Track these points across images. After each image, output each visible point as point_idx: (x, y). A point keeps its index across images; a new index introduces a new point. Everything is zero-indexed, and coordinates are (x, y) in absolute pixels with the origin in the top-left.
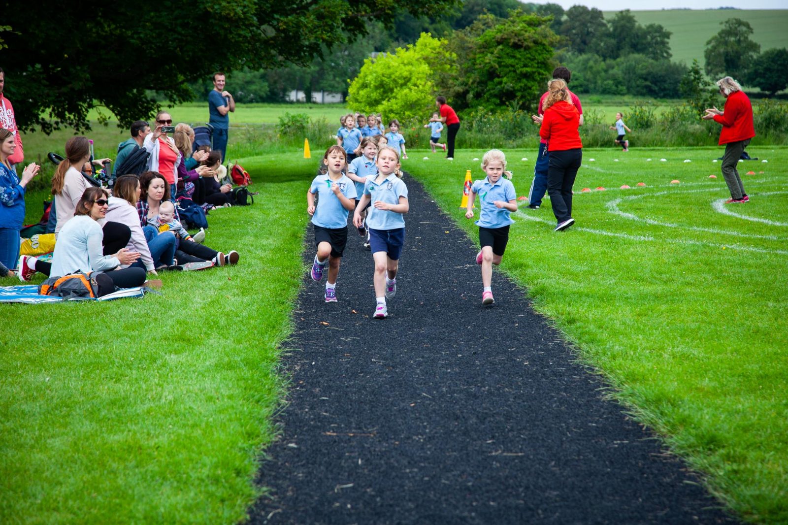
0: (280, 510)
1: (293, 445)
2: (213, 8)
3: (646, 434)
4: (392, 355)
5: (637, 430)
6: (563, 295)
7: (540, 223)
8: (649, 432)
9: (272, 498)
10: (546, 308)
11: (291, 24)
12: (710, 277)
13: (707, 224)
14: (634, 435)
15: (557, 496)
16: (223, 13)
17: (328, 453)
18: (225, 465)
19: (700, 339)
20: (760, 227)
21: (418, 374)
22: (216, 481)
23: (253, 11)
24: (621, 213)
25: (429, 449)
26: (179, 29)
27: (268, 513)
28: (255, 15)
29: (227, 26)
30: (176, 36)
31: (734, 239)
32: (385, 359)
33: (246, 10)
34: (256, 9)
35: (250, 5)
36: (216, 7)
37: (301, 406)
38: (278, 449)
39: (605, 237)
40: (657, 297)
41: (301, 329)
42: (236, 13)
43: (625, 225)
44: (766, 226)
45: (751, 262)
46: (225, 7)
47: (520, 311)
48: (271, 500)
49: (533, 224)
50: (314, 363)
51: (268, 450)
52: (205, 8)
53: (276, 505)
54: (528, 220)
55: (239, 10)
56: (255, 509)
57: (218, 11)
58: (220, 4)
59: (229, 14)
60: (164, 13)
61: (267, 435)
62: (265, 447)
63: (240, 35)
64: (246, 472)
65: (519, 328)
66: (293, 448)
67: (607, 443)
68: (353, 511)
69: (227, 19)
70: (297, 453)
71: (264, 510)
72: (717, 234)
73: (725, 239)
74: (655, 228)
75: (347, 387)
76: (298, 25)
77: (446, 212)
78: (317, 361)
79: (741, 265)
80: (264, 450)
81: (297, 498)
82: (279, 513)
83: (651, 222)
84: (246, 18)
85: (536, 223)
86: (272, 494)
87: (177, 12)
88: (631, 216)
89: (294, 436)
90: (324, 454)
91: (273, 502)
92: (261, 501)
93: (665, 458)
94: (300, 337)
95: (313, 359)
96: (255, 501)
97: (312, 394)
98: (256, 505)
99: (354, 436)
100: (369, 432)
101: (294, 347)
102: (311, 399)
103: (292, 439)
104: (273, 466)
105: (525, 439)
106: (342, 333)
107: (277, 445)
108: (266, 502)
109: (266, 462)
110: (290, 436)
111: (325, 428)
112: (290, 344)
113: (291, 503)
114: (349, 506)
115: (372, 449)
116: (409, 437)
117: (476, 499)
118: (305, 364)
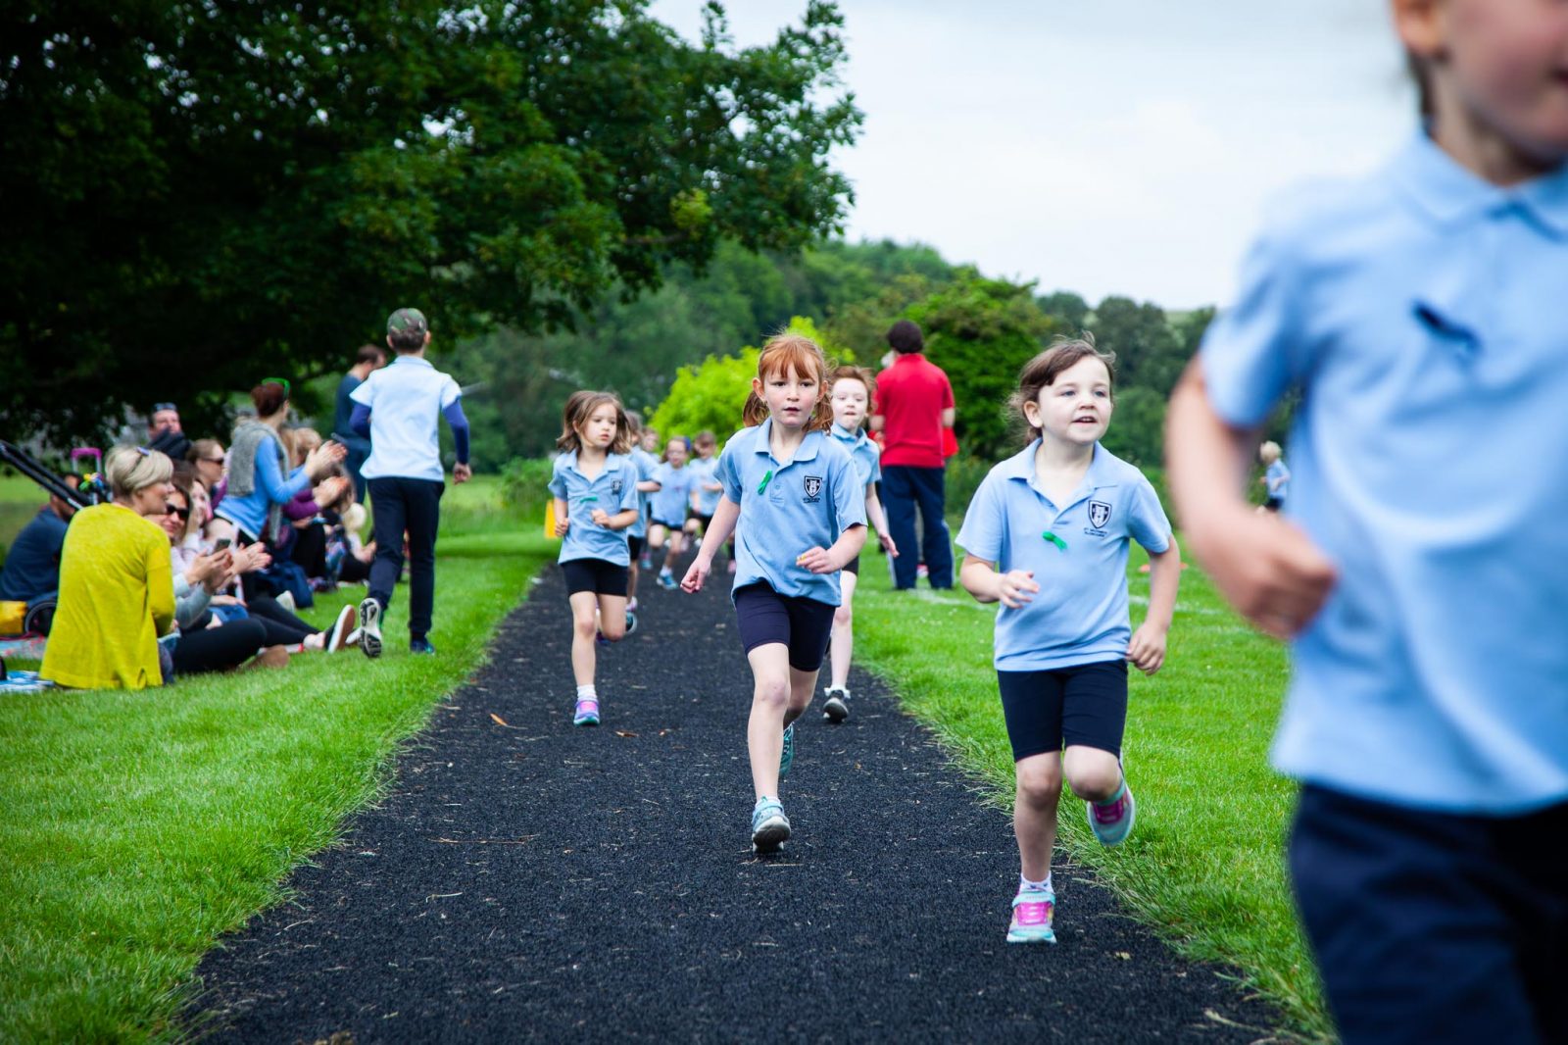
0: (311, 921)
1: (370, 853)
2: (350, 218)
4: (607, 757)
6: (964, 687)
7: (961, 608)
9: (303, 908)
10: (924, 706)
11: (502, 250)
16: (372, 230)
17: (432, 862)
18: (225, 858)
21: (646, 779)
22: (198, 879)
23: (430, 226)
26: (288, 260)
27: (286, 925)
28: (434, 233)
29: (378, 252)
30: (281, 273)
32: (591, 761)
33: (415, 222)
34: (437, 224)
35: (425, 214)
36: (358, 217)
37: (406, 808)
38: (338, 857)
41: (443, 727)
42: (395, 230)
46: (372, 220)
47: (879, 711)
48: (300, 910)
49: (949, 608)
50: (451, 765)
51: (318, 857)
52: (337, 220)
53: (308, 915)
54: (940, 604)
55: (402, 224)
56: (262, 917)
57: (362, 225)
58: (364, 212)
59: (382, 231)
60: (259, 229)
61: (323, 837)
62: (314, 853)
63: (403, 272)
64: (261, 874)
65: (863, 731)
66: (368, 857)
67: (962, 854)
68: (448, 922)
69: (379, 240)
70: (372, 864)
71: (279, 919)
75: (503, 792)
76: (517, 254)
78: (457, 762)
80: (310, 857)
81: (348, 909)
82: (308, 923)
84: (415, 239)
85: (954, 606)
86: (303, 902)
87: (283, 229)
89: (375, 843)
90: (424, 864)
91: (304, 912)
92: (279, 910)
93: (1063, 870)
94: (439, 734)
95: (452, 761)
96: (266, 907)
97: (433, 800)
98: (267, 912)
99: (489, 845)
100: (521, 840)
101: (420, 745)
102: (429, 806)
103: (369, 846)
104: (318, 874)
105: (811, 849)
106: (523, 733)
107: (337, 852)
108: (289, 912)
109: (307, 869)
110: (366, 843)
111: (437, 835)
112: (415, 742)
113: (336, 915)
114: (443, 916)
115: (517, 858)
116: (593, 845)
117: (687, 911)
118: (434, 766)
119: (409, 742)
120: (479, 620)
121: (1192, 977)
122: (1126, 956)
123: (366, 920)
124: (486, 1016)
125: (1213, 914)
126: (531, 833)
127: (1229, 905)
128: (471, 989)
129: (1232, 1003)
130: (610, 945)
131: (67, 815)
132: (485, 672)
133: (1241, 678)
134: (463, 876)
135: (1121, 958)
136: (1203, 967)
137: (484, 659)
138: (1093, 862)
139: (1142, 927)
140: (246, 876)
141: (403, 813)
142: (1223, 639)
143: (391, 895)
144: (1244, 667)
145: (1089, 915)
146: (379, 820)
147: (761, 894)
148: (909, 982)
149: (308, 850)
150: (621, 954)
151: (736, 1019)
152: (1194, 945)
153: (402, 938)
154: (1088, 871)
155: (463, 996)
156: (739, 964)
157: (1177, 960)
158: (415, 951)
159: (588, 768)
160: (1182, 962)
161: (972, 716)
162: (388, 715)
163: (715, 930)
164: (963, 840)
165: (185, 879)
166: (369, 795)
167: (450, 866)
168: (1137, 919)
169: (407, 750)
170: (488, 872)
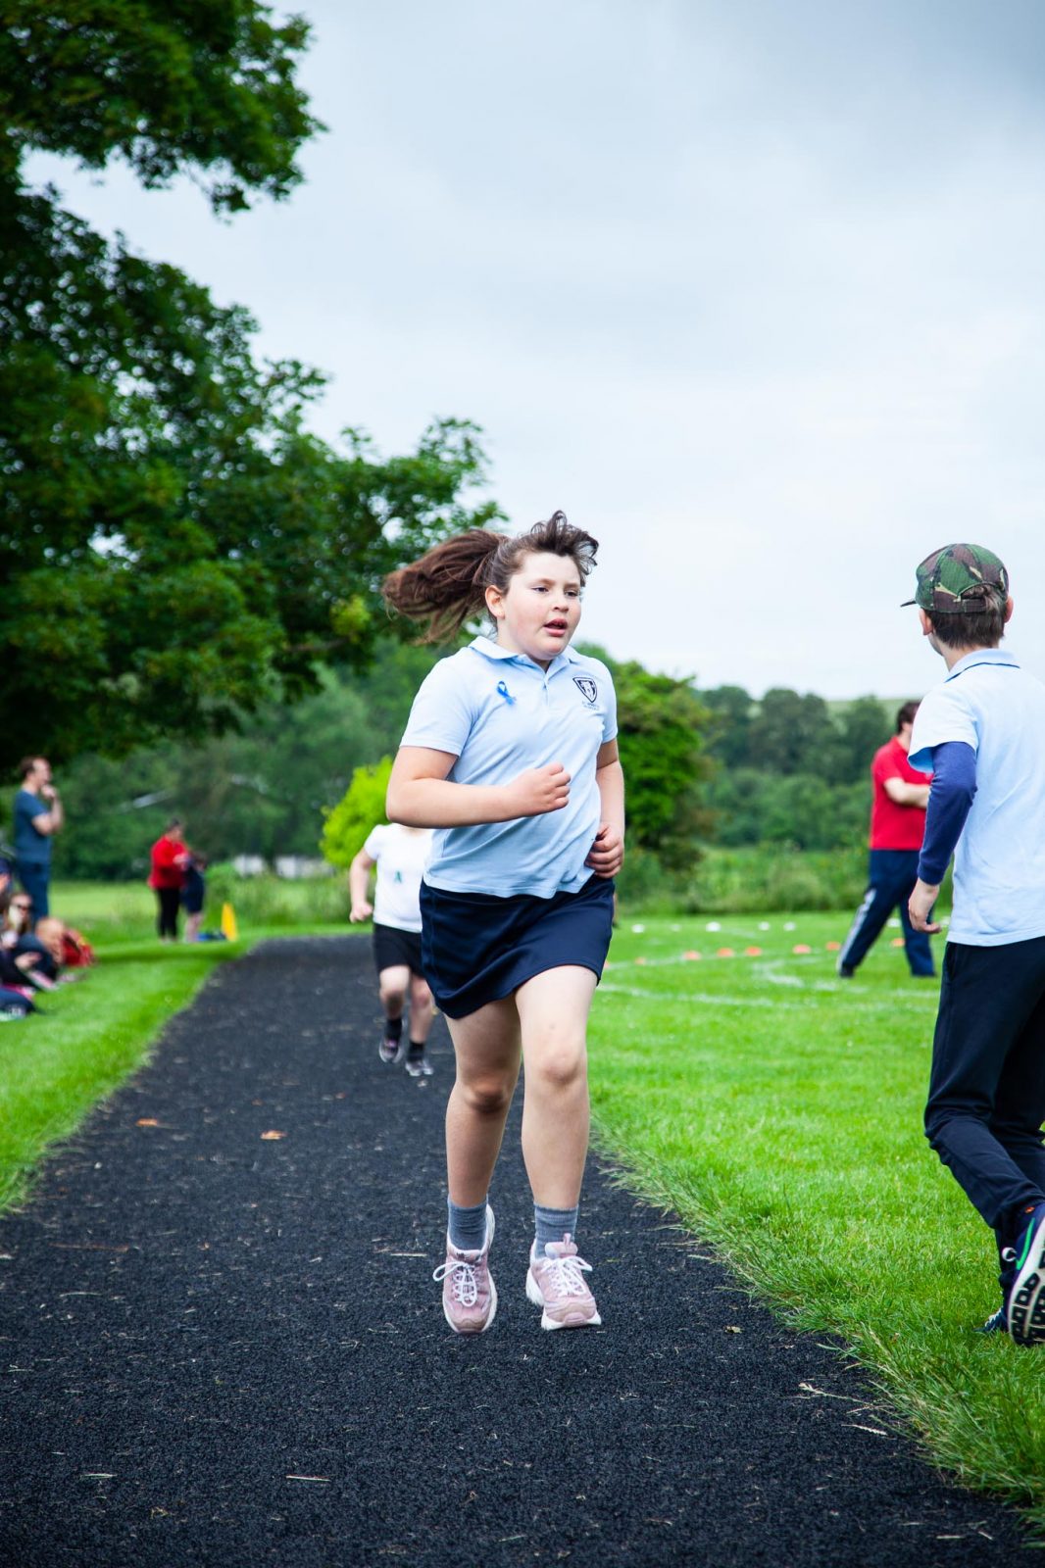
1: (6, 1256)
2: (20, 637)
3: (666, 1222)
5: (654, 1216)
6: (609, 1071)
7: (616, 994)
8: (673, 1217)
11: (169, 665)
14: (643, 1224)
16: (42, 648)
17: (67, 1263)
23: (98, 644)
24: (773, 978)
25: (257, 1252)
28: (102, 650)
29: (48, 670)
32: (240, 1156)
33: (83, 640)
34: (105, 641)
35: (93, 632)
37: (48, 1211)
39: (726, 1006)
40: (780, 1072)
42: (66, 649)
43: (775, 992)
46: (43, 639)
50: (98, 1166)
52: (7, 639)
55: (71, 642)
57: (33, 644)
58: (35, 631)
59: (51, 650)
63: (73, 689)
66: (3, 1260)
68: (73, 1323)
69: (48, 658)
70: (8, 1265)
74: (826, 994)
76: (185, 669)
78: (104, 1163)
84: (83, 656)
88: (790, 980)
89: (13, 1246)
90: (57, 1265)
93: (685, 1247)
94: (90, 1137)
95: (100, 1159)
97: (76, 1201)
100: (157, 1238)
101: (71, 1149)
102: (72, 1207)
103: (7, 1249)
106: (173, 1132)
112: (65, 1145)
114: (69, 1317)
115: (151, 1256)
116: (228, 1240)
117: (312, 1302)
118: (82, 1168)
119: (60, 1145)
120: (144, 1022)
121: (801, 1348)
122: (736, 1330)
124: (99, 1415)
126: (168, 1229)
128: (88, 1388)
129: (834, 1372)
130: (230, 1338)
132: (145, 1074)
133: (880, 1053)
134: (95, 1276)
135: (732, 1331)
136: (809, 1338)
137: (146, 1060)
138: (713, 1239)
139: (755, 1301)
141: (46, 1216)
142: (865, 1016)
143: (21, 1297)
144: (884, 1042)
145: (705, 1290)
146: (20, 1223)
147: (386, 1281)
148: (520, 1364)
150: (241, 1347)
151: (347, 1407)
152: (803, 1317)
153: (27, 1340)
154: (709, 1247)
155: (80, 1395)
156: (356, 1351)
157: (785, 1332)
158: (37, 1353)
159: (234, 1164)
160: (790, 1333)
161: (612, 1100)
162: (40, 1119)
163: (338, 1318)
167: (84, 1266)
168: (751, 1293)
169: (57, 1153)
170: (120, 1271)
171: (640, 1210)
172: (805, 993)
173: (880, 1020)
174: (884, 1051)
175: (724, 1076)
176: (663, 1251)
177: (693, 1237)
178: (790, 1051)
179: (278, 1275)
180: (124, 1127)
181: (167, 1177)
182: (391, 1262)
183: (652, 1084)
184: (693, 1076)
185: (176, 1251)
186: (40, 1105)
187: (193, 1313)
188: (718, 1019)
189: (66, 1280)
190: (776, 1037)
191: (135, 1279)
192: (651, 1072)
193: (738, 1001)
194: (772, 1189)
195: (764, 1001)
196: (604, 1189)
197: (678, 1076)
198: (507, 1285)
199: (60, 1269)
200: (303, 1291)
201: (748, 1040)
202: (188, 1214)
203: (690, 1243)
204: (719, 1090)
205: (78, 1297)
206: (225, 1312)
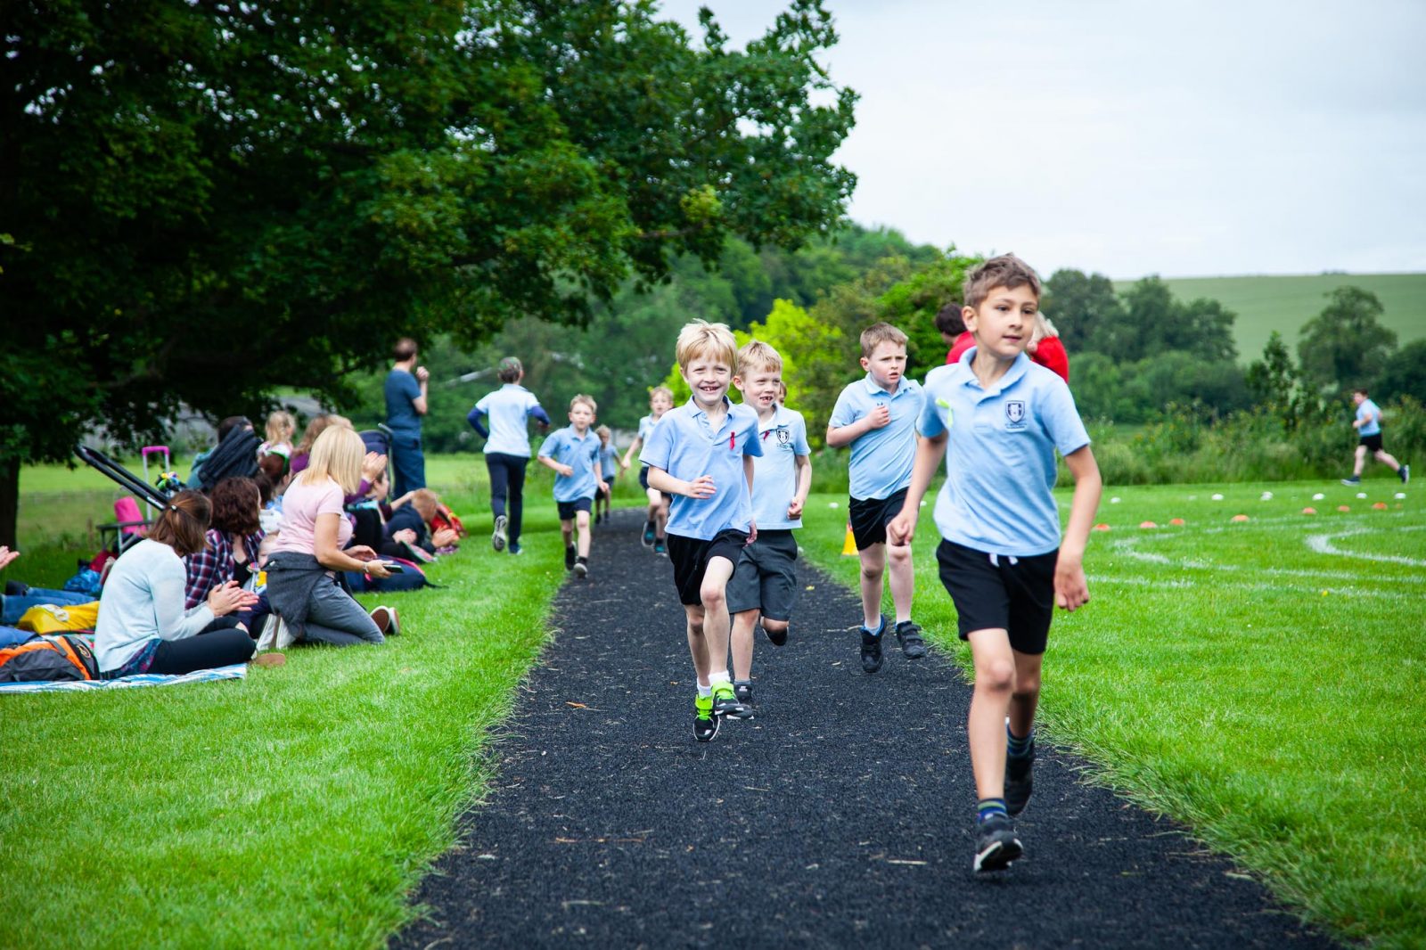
0: (449, 939)
1: (488, 856)
2: (380, 215)
3: (1162, 828)
5: (1145, 820)
8: (1166, 823)
9: (438, 924)
11: (525, 242)
12: (1296, 632)
13: (1294, 565)
14: (1138, 829)
15: (984, 910)
16: (400, 224)
17: (554, 865)
18: (355, 872)
19: (1274, 705)
20: (1393, 569)
22: (332, 897)
23: (457, 220)
24: (1137, 555)
25: (747, 855)
31: (1343, 583)
33: (440, 216)
35: (450, 208)
36: (387, 213)
38: (459, 862)
39: (1105, 585)
40: (1195, 656)
41: (526, 712)
42: (422, 223)
43: (1142, 569)
44: (1404, 567)
45: (1375, 611)
46: (399, 215)
47: (941, 680)
48: (435, 926)
50: (544, 753)
51: (440, 863)
52: (368, 217)
53: (444, 932)
55: (428, 217)
56: (401, 937)
57: (391, 220)
58: (393, 208)
59: (409, 225)
60: (298, 228)
61: (442, 841)
62: (435, 859)
64: (390, 887)
66: (490, 860)
67: (1086, 841)
68: (589, 938)
69: (406, 232)
70: (496, 867)
71: (418, 940)
72: (1313, 578)
73: (1326, 583)
74: (1199, 572)
75: (603, 782)
76: (540, 245)
77: (816, 564)
78: (549, 750)
79: (1356, 615)
80: (432, 863)
81: (484, 924)
82: (447, 943)
83: (1193, 564)
84: (442, 231)
86: (436, 916)
88: (1156, 558)
89: (492, 844)
90: (546, 868)
91: (440, 929)
92: (414, 927)
93: (1196, 858)
94: (524, 721)
95: (544, 749)
96: (402, 926)
97: (536, 793)
98: (404, 931)
99: (606, 843)
100: (636, 837)
101: (516, 734)
102: (534, 799)
103: (488, 849)
104: (446, 883)
105: (931, 839)
106: (605, 716)
107: (457, 857)
108: (425, 929)
109: (432, 878)
110: (485, 845)
111: (553, 835)
112: (504, 729)
113: (472, 931)
114: (582, 931)
115: (638, 859)
116: (710, 842)
117: (828, 917)
118: (528, 755)
119: (499, 729)
120: (534, 597)
123: (506, 936)
125: (1393, 913)
126: (645, 829)
127: (1407, 903)
131: (184, 825)
132: (551, 650)
134: (590, 881)
137: (550, 637)
138: (1229, 849)
139: (1309, 926)
140: (375, 889)
141: (511, 809)
142: (1252, 596)
143: (523, 905)
144: (1284, 624)
146: (487, 817)
147: (899, 894)
149: (427, 857)
154: (1225, 862)
159: (679, 753)
164: (1082, 825)
165: (320, 897)
166: (476, 790)
167: (573, 869)
168: (1304, 918)
169: (498, 739)
170: (614, 876)
171: (1128, 812)
172: (1177, 571)
173: (1272, 601)
174: (1287, 633)
175: (1141, 662)
176: (1174, 863)
177: (1204, 846)
178: (1191, 634)
179: (781, 882)
180: (552, 711)
181: (617, 766)
182: (893, 870)
183: (1070, 669)
184: (1109, 661)
185: (663, 854)
186: (470, 686)
187: (711, 930)
188: (1104, 598)
189: (563, 886)
190: (1174, 620)
191: (632, 886)
192: (1064, 656)
193: (1115, 580)
194: (1276, 794)
195: (1141, 580)
196: (1076, 787)
197: (1094, 661)
198: (1029, 901)
199: (551, 872)
200: (814, 904)
201: (1145, 621)
202: (658, 810)
203: (1199, 853)
204: (1142, 676)
205: (582, 907)
206: (743, 927)
